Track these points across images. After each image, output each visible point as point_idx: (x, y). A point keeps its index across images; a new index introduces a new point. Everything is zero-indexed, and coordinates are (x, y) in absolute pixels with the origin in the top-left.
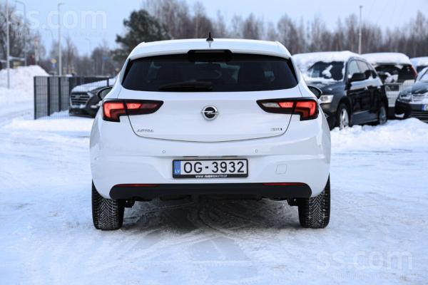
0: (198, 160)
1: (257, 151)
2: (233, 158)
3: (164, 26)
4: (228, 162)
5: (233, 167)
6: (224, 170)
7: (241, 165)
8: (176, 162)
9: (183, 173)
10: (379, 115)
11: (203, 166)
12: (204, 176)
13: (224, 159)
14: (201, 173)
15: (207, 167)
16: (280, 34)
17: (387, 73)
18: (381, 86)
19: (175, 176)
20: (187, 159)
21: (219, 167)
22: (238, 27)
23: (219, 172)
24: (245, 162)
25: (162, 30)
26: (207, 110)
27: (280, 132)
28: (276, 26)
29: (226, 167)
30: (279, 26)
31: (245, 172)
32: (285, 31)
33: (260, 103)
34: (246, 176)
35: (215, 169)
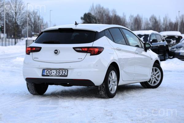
0: (51, 69)
1: (70, 67)
2: (62, 69)
3: (98, 19)
4: (61, 71)
5: (62, 72)
6: (59, 74)
7: (65, 72)
8: (44, 70)
9: (45, 74)
10: (165, 57)
11: (52, 72)
12: (52, 76)
13: (60, 69)
14: (51, 74)
15: (54, 72)
16: (151, 23)
17: (171, 40)
18: (166, 45)
19: (43, 75)
20: (48, 69)
21: (58, 72)
22: (132, 20)
23: (57, 74)
24: (67, 71)
25: (97, 21)
26: (55, 51)
27: (81, 60)
28: (149, 20)
29: (60, 73)
30: (150, 20)
31: (66, 75)
32: (153, 22)
33: (74, 48)
34: (66, 76)
35: (56, 73)
